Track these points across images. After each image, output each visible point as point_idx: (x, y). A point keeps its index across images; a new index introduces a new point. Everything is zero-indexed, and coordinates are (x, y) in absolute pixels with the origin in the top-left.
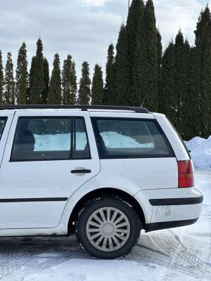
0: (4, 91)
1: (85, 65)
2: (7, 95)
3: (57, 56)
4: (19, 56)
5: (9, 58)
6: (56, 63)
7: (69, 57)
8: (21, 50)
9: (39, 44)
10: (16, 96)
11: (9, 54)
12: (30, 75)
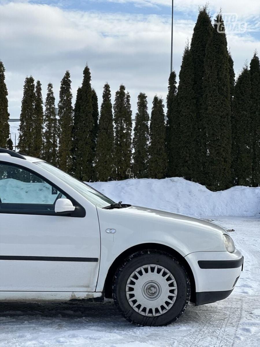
0: (44, 130)
1: (142, 97)
2: (48, 135)
3: (107, 87)
4: (62, 88)
5: (50, 91)
6: (107, 95)
7: (122, 88)
8: (64, 80)
9: (87, 72)
10: (59, 136)
11: (50, 85)
12: (75, 110)
